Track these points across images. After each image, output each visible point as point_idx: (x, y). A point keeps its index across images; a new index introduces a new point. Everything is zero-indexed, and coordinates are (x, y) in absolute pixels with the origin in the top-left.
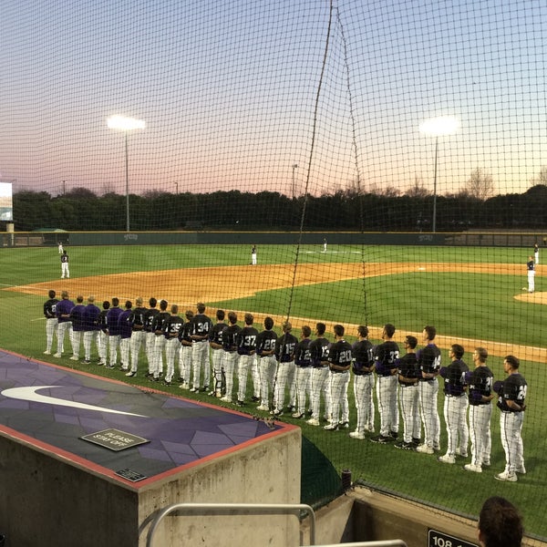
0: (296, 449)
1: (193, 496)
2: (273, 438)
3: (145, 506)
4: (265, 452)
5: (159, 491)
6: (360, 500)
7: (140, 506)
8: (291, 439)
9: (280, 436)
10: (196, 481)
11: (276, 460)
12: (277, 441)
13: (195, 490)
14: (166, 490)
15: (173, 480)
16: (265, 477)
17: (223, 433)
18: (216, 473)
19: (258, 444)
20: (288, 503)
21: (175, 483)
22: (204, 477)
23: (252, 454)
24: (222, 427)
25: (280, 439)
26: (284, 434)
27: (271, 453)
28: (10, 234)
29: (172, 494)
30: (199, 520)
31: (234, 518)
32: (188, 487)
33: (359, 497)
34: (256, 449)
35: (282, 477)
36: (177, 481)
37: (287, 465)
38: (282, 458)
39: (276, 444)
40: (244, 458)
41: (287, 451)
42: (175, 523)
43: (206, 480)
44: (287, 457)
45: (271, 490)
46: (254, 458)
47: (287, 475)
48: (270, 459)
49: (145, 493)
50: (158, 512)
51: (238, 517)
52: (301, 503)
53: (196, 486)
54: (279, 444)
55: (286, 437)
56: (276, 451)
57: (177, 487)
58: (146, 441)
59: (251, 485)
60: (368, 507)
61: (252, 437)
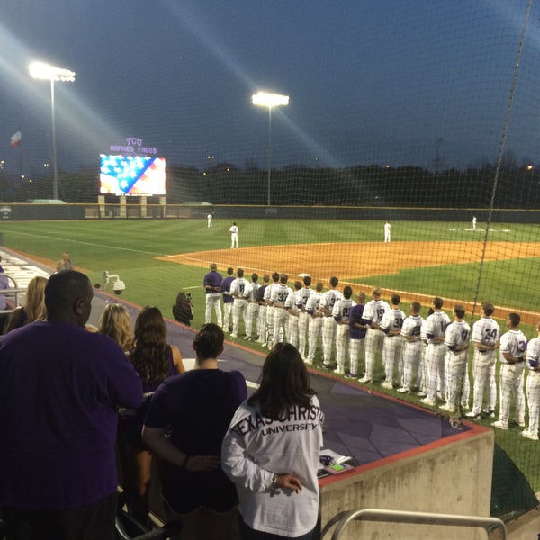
0: (488, 454)
1: (377, 500)
2: (463, 441)
3: (329, 508)
4: (454, 456)
5: (342, 492)
7: (323, 507)
8: (483, 443)
9: (471, 439)
10: (381, 484)
11: (466, 466)
12: (468, 444)
13: (380, 493)
14: (350, 491)
15: (359, 481)
16: (453, 483)
17: (404, 429)
18: (402, 476)
19: (447, 447)
20: (477, 515)
21: (359, 484)
22: (390, 481)
23: (441, 458)
24: (401, 421)
25: (472, 442)
26: (475, 437)
27: (461, 459)
28: (162, 207)
29: (356, 496)
30: (383, 526)
31: (418, 526)
32: (374, 490)
34: (445, 452)
35: (471, 485)
36: (362, 482)
37: (477, 472)
38: (472, 463)
39: (466, 447)
40: (432, 462)
41: (478, 455)
42: (358, 527)
43: (392, 483)
44: (478, 463)
45: (459, 499)
46: (443, 461)
47: (477, 483)
48: (459, 464)
49: (328, 493)
50: (342, 516)
51: (424, 526)
52: (492, 514)
53: (381, 488)
54: (469, 448)
55: (477, 440)
56: (467, 456)
57: (362, 488)
59: (438, 492)
61: (439, 438)
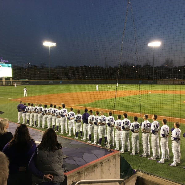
1: (85, 177)
2: (111, 156)
3: (69, 181)
5: (74, 176)
6: (139, 176)
7: (67, 181)
8: (117, 156)
10: (86, 172)
11: (112, 163)
13: (86, 175)
14: (76, 175)
15: (78, 172)
17: (93, 154)
18: (92, 168)
19: (106, 158)
23: (104, 162)
24: (92, 151)
25: (113, 156)
27: (110, 161)
28: (11, 81)
29: (78, 177)
32: (84, 174)
33: (139, 175)
34: (105, 160)
36: (80, 172)
37: (115, 165)
38: (114, 162)
39: (112, 158)
40: (102, 163)
41: (116, 160)
43: (89, 171)
44: (116, 162)
45: (110, 174)
47: (115, 169)
48: (110, 163)
49: (69, 177)
52: (120, 178)
53: (86, 173)
55: (115, 155)
56: (112, 160)
57: (80, 174)
58: (67, 157)
59: (104, 173)
60: (142, 179)
61: (104, 155)
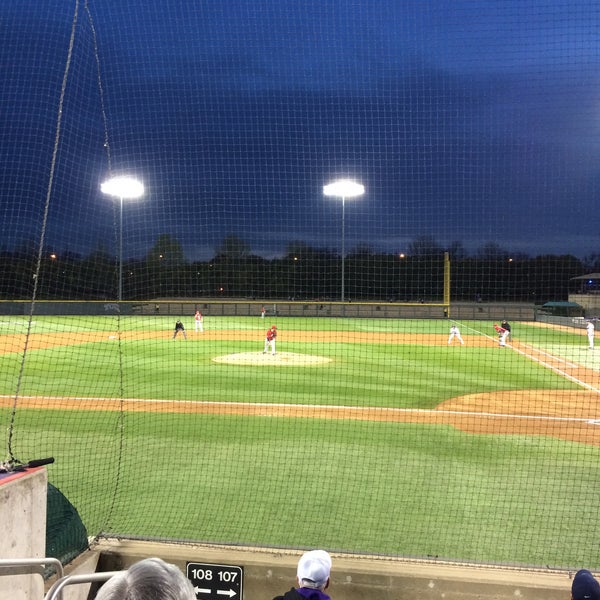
4: (7, 497)
6: (107, 551)
9: (24, 478)
11: (19, 508)
12: (21, 484)
16: (7, 527)
27: (14, 500)
33: (106, 548)
35: (26, 528)
37: (31, 513)
38: (26, 504)
39: (19, 487)
41: (31, 495)
44: (32, 503)
47: (31, 525)
48: (12, 506)
52: (47, 556)
54: (22, 488)
55: (31, 479)
56: (20, 497)
